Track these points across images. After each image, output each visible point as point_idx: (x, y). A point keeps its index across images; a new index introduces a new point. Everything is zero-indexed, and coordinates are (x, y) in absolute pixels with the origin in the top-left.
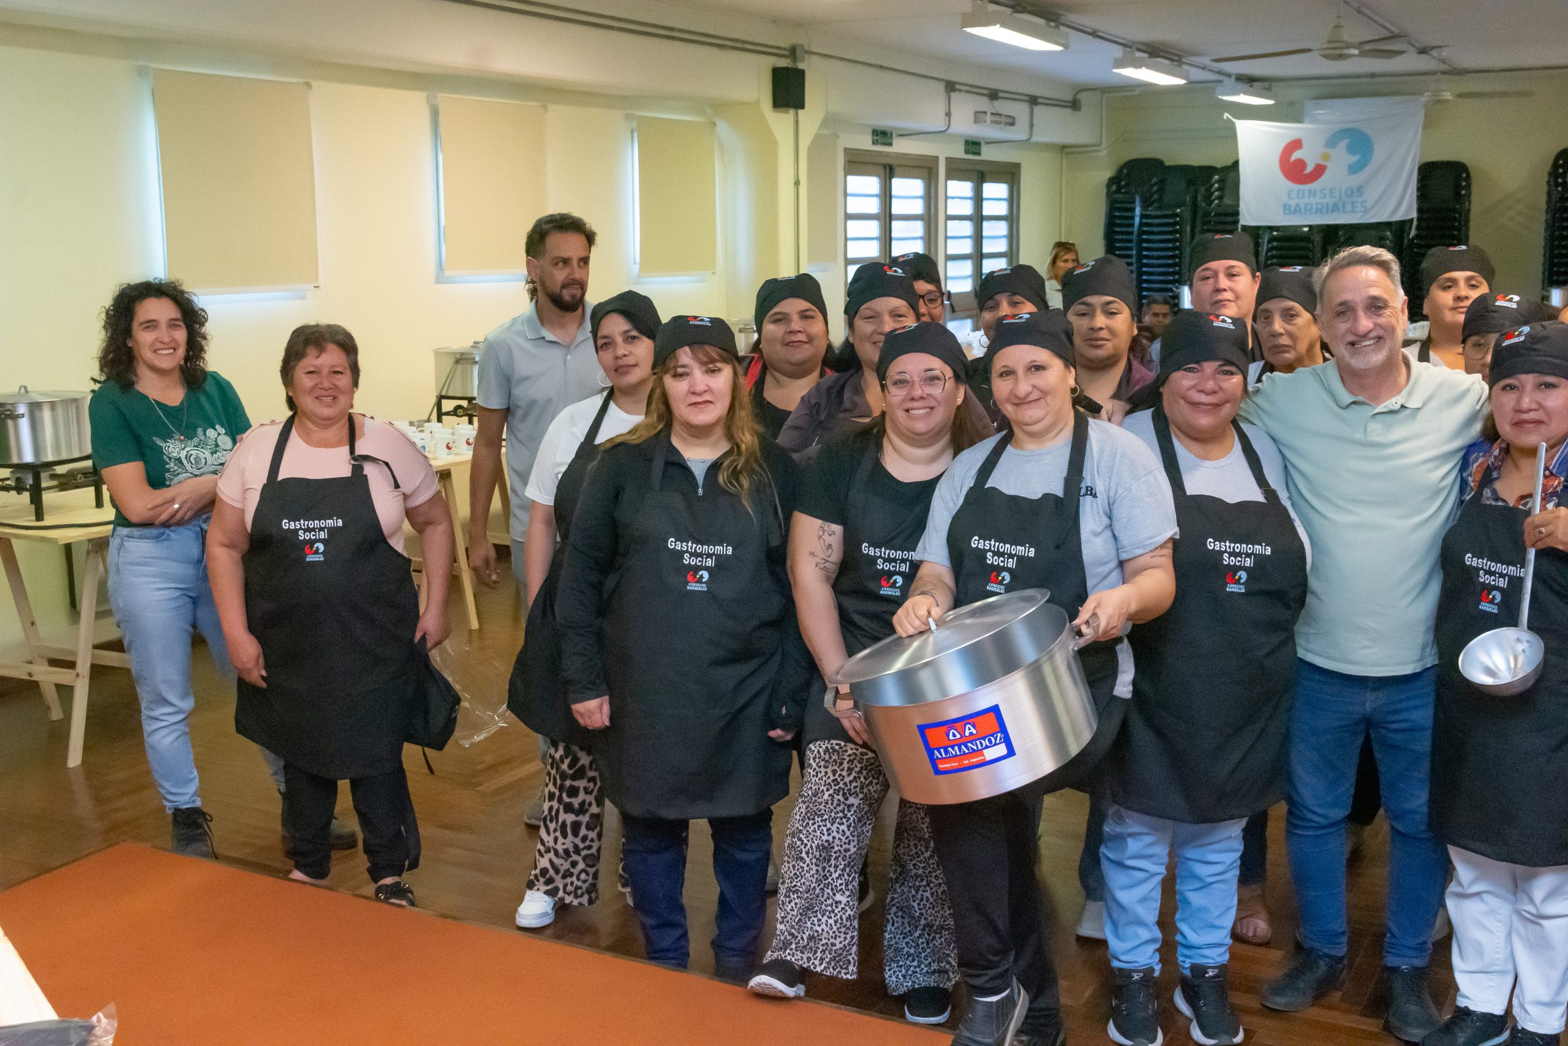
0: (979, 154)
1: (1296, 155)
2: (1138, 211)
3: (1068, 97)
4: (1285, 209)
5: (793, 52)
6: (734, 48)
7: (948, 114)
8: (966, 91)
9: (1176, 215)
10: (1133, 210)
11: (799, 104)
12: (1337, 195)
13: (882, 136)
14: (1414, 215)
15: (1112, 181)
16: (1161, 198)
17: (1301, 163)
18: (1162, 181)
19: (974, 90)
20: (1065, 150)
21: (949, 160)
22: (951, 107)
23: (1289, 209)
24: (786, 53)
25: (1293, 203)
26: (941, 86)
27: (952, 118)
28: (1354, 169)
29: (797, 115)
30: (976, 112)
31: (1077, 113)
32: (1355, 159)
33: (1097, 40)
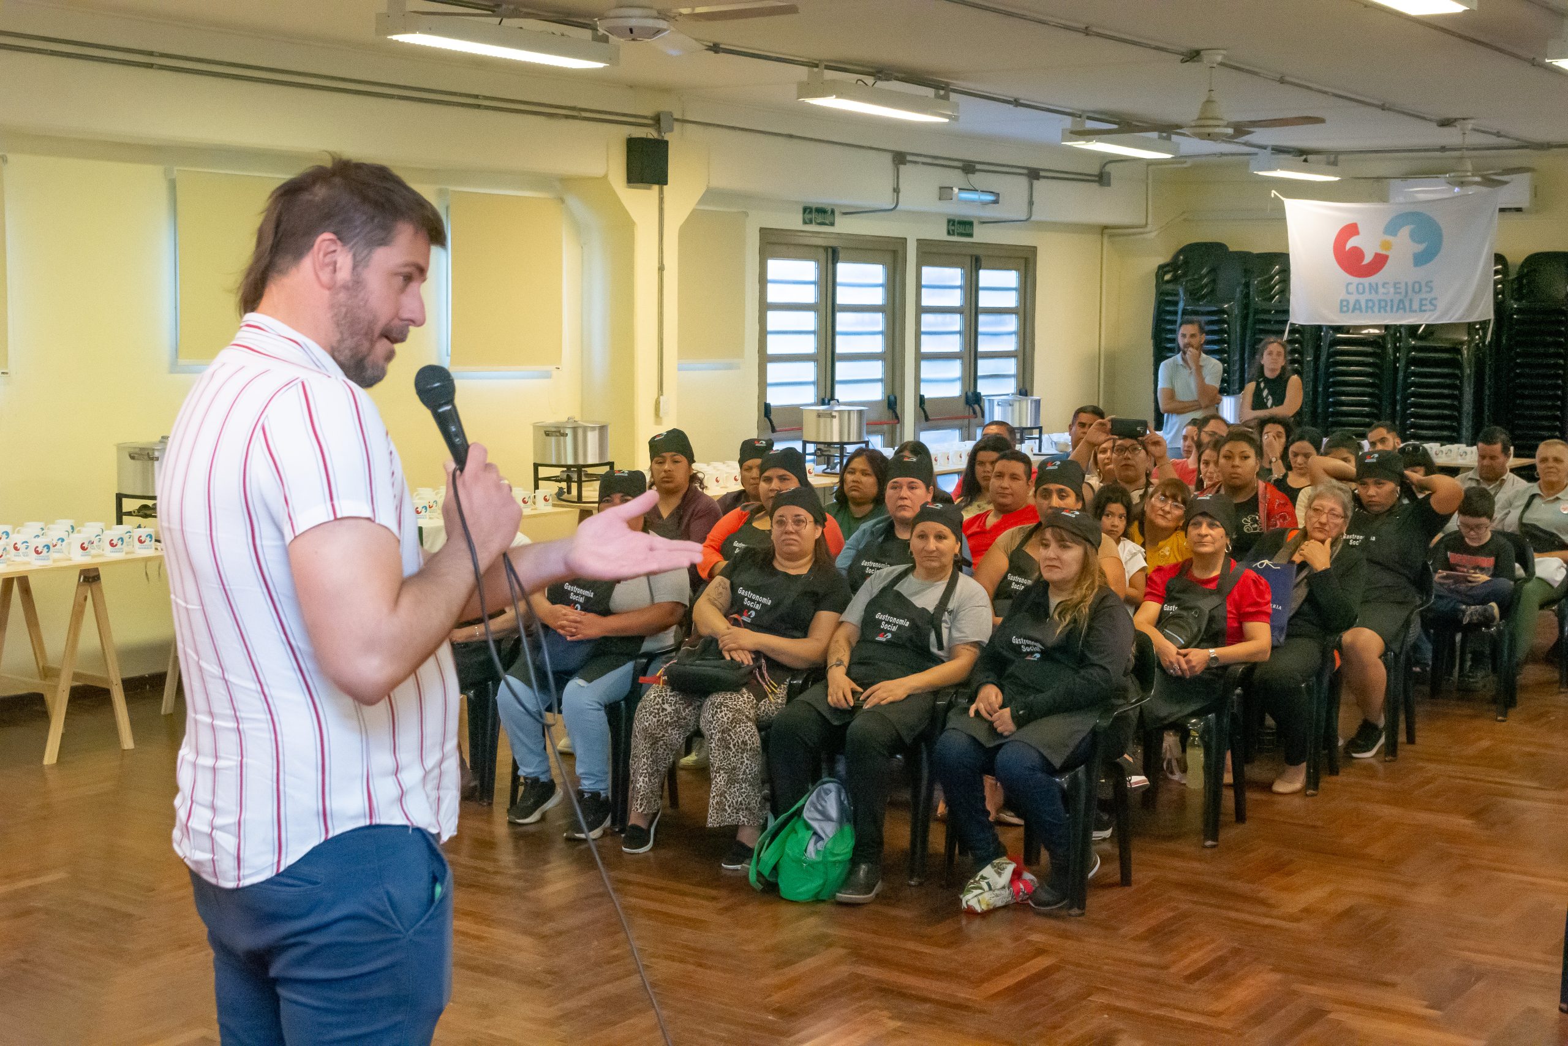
0: (971, 235)
1: (1352, 243)
2: (1181, 305)
3: (1095, 170)
4: (1341, 306)
5: (657, 120)
6: (567, 117)
7: (896, 190)
8: (924, 163)
9: (1223, 312)
10: (1176, 303)
11: (661, 179)
12: (1403, 290)
13: (818, 213)
14: (1491, 316)
15: (1162, 269)
16: (1212, 291)
17: (1357, 253)
18: (1213, 270)
19: (936, 162)
20: (1106, 231)
21: (920, 242)
22: (901, 181)
23: (1347, 306)
24: (650, 122)
25: (1352, 299)
26: (888, 158)
27: (901, 195)
28: (1420, 260)
29: (661, 192)
30: (941, 188)
31: (1107, 188)
32: (1421, 247)
33: (1019, 108)
